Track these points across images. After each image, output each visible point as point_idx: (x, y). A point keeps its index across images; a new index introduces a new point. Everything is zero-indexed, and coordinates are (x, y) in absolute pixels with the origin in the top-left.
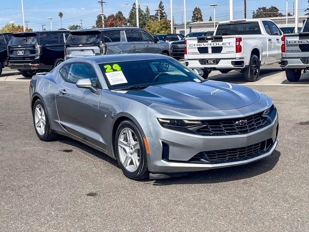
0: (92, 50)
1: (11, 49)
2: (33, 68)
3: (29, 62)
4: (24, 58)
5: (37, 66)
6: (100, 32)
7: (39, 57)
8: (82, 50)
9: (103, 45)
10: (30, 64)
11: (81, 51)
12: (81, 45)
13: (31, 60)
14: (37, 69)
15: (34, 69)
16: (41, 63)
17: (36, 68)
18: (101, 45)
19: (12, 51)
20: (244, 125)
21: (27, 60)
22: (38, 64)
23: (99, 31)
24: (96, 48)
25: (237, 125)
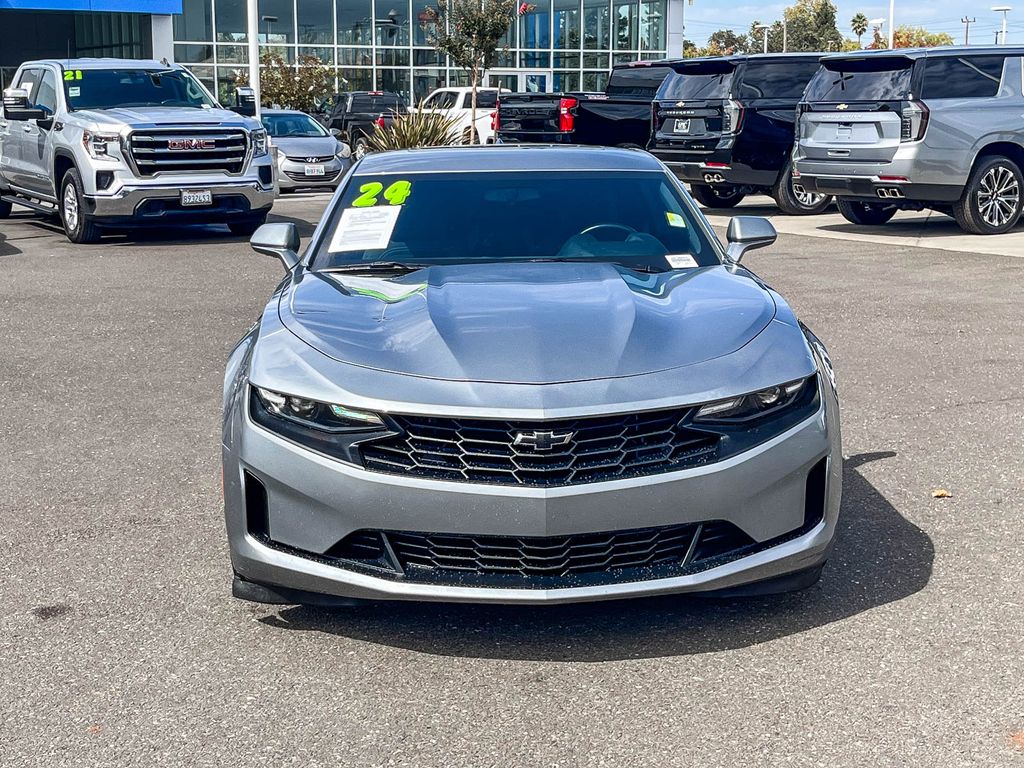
0: (877, 124)
1: (661, 113)
2: (709, 178)
3: (700, 158)
4: (689, 144)
5: (723, 174)
6: (913, 62)
7: (731, 141)
8: (847, 124)
9: (914, 108)
10: (702, 165)
11: (842, 126)
12: (842, 107)
13: (705, 152)
14: (722, 180)
15: (712, 180)
16: (735, 161)
17: (718, 178)
18: (909, 106)
19: (662, 120)
20: (553, 451)
21: (697, 149)
22: (727, 164)
23: (908, 56)
24: (889, 118)
25: (518, 447)
